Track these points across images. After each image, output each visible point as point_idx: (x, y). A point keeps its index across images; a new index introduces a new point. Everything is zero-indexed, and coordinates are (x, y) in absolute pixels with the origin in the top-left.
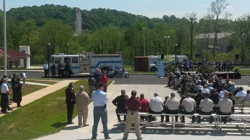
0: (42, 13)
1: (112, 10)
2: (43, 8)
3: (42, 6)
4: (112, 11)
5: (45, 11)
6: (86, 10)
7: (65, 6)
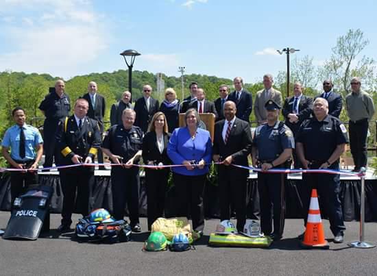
0: (113, 81)
1: (211, 77)
2: (116, 74)
3: (114, 73)
4: (209, 78)
5: (118, 79)
6: (174, 78)
7: (146, 72)
